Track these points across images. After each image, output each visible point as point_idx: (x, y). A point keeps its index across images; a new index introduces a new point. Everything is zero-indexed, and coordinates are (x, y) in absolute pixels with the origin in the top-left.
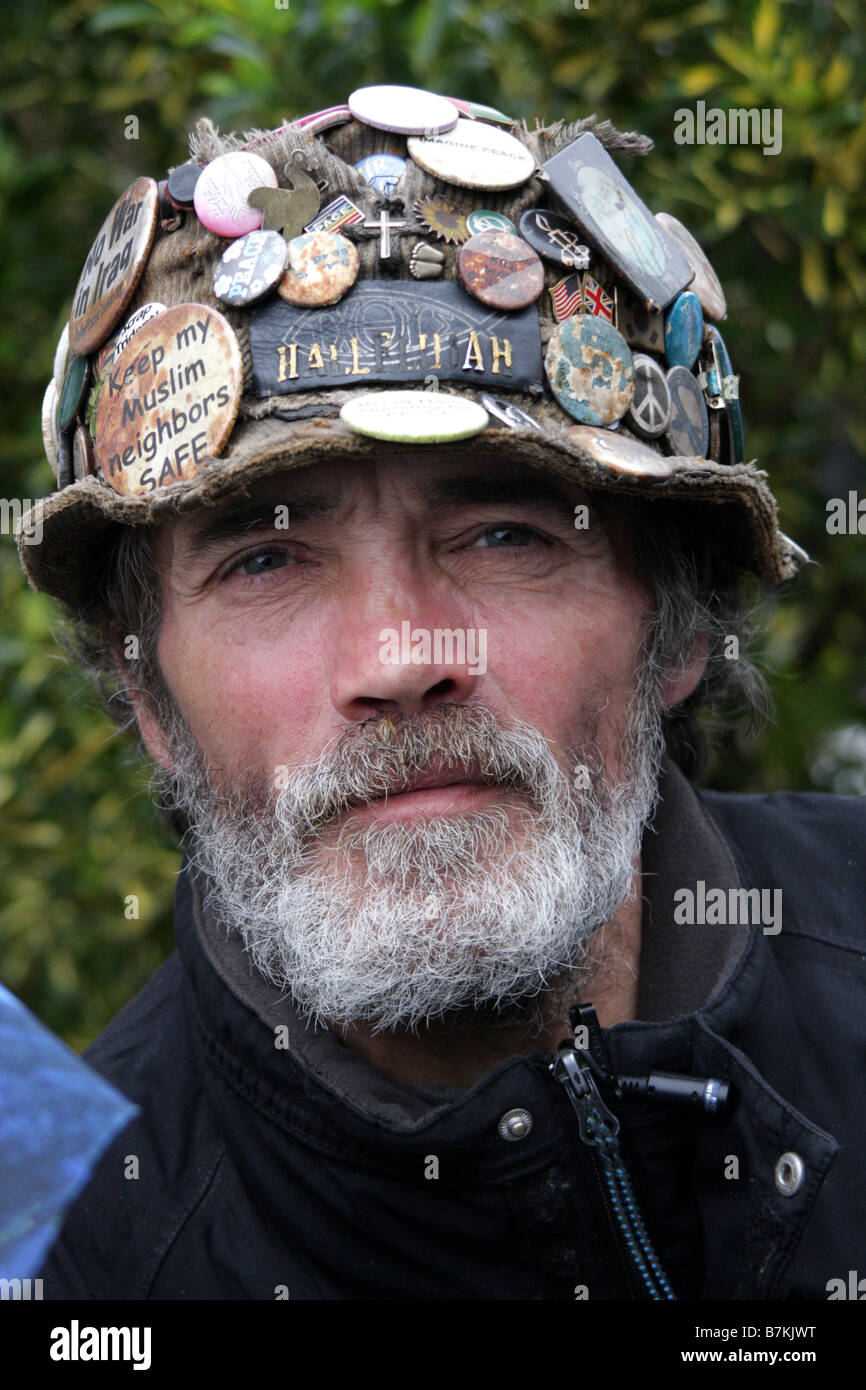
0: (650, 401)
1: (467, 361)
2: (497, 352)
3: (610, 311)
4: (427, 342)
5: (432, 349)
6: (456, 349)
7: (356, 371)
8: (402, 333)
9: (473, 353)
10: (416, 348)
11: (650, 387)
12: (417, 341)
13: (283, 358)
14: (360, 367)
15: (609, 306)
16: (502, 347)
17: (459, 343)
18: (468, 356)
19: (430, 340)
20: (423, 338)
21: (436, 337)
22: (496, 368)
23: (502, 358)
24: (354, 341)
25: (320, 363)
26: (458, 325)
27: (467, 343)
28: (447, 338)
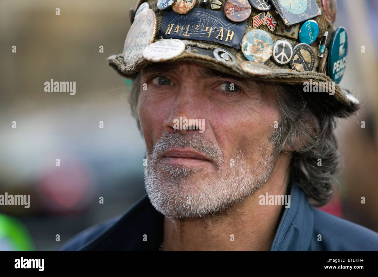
0: (283, 54)
1: (218, 36)
2: (228, 35)
3: (275, 25)
4: (208, 29)
5: (209, 31)
6: (216, 32)
7: (186, 35)
8: (202, 25)
9: (221, 34)
10: (204, 30)
11: (283, 50)
12: (205, 29)
13: (169, 28)
14: (187, 34)
15: (275, 24)
16: (231, 33)
17: (218, 31)
18: (219, 35)
19: (209, 29)
20: (207, 28)
21: (211, 28)
22: (226, 40)
23: (229, 37)
24: (188, 26)
25: (177, 31)
26: (219, 25)
27: (220, 31)
28: (214, 29)
